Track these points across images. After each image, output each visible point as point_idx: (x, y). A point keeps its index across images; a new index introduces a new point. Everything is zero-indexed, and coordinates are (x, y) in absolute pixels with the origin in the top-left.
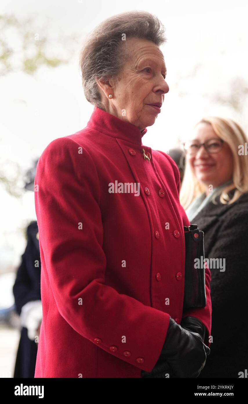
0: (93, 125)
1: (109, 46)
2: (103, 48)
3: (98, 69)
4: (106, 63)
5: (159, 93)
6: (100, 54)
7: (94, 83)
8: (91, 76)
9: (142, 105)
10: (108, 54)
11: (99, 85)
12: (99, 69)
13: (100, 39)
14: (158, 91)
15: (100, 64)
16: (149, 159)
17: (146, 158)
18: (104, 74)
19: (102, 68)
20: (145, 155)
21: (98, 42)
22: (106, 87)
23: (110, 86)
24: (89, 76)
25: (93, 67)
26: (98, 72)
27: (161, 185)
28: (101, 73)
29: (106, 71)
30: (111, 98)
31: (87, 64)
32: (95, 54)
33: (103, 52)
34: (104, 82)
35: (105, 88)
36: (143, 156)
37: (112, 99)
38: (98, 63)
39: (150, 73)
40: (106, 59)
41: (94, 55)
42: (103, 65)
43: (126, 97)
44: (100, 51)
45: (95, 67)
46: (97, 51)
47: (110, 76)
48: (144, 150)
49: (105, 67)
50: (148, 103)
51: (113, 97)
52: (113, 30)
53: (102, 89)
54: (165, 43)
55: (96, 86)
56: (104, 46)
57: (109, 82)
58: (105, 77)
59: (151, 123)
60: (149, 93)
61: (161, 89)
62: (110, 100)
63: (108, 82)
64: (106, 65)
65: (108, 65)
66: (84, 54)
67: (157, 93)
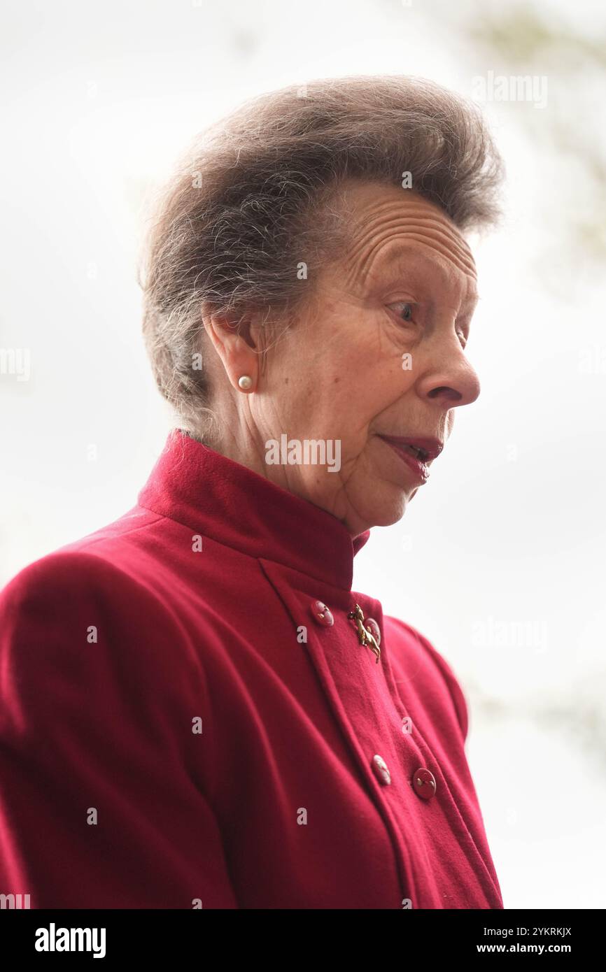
1: (276, 192)
2: (252, 198)
3: (220, 271)
4: (249, 252)
5: (439, 400)
6: (236, 218)
7: (190, 323)
8: (186, 295)
10: (265, 221)
11: (211, 330)
12: (225, 271)
13: (248, 159)
14: (438, 392)
15: (227, 252)
16: (378, 648)
17: (367, 642)
18: (236, 295)
19: (234, 269)
20: (363, 628)
21: (239, 169)
22: (234, 346)
23: (252, 344)
24: (180, 291)
25: (204, 260)
26: (218, 283)
27: (422, 752)
28: (228, 287)
29: (248, 286)
30: (246, 390)
31: (177, 247)
32: (217, 211)
33: (249, 209)
34: (228, 325)
35: (230, 348)
36: (359, 634)
37: (251, 395)
38: (223, 250)
39: (410, 324)
40: (255, 241)
41: (212, 216)
42: (240, 259)
43: (310, 393)
44: (238, 206)
45: (209, 262)
46: (225, 203)
47: (257, 306)
48: (360, 611)
49: (245, 266)
51: (257, 387)
52: (303, 138)
53: (217, 350)
54: (491, 226)
55: (194, 336)
56: (256, 189)
57: (252, 326)
58: (241, 305)
60: (400, 398)
61: (452, 386)
62: (241, 396)
63: (248, 325)
64: (252, 261)
65: (259, 265)
66: (172, 206)
67: (431, 400)
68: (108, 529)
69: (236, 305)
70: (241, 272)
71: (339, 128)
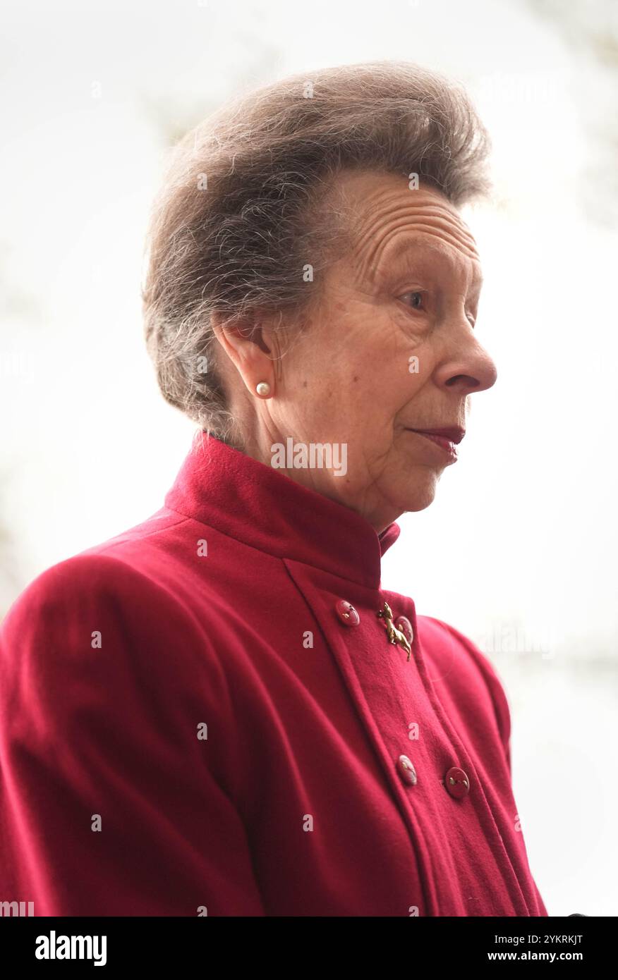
0: (192, 504)
1: (275, 195)
2: (251, 204)
3: (227, 280)
4: (256, 259)
5: (457, 387)
6: (239, 225)
7: (200, 333)
8: (194, 306)
9: (389, 430)
10: (266, 226)
11: (222, 339)
12: (230, 280)
13: (242, 164)
14: (455, 380)
15: (232, 261)
16: (409, 646)
17: (397, 641)
18: (246, 302)
19: (240, 277)
20: (392, 626)
21: (233, 176)
22: (248, 353)
23: (266, 350)
24: (187, 302)
25: (208, 271)
26: (226, 291)
27: (456, 751)
28: (237, 295)
29: (257, 293)
30: (264, 396)
31: (180, 259)
32: (216, 220)
33: (249, 215)
34: (243, 332)
35: (245, 355)
36: (387, 632)
37: (270, 401)
38: (227, 259)
39: (421, 312)
40: (259, 246)
41: (213, 226)
42: (247, 266)
43: (330, 394)
44: (238, 213)
45: (215, 272)
46: (226, 211)
47: (269, 311)
48: (389, 609)
49: (253, 273)
50: (414, 427)
51: (275, 392)
52: (296, 135)
53: (232, 358)
55: (206, 345)
56: (254, 195)
57: (263, 332)
58: (251, 312)
59: (419, 500)
60: (420, 390)
61: (469, 374)
62: (259, 403)
63: (259, 331)
64: (259, 267)
65: (266, 270)
66: (170, 218)
67: (450, 388)
68: (133, 531)
69: (247, 312)
70: (248, 278)
71: (330, 123)
